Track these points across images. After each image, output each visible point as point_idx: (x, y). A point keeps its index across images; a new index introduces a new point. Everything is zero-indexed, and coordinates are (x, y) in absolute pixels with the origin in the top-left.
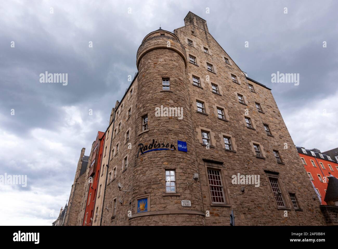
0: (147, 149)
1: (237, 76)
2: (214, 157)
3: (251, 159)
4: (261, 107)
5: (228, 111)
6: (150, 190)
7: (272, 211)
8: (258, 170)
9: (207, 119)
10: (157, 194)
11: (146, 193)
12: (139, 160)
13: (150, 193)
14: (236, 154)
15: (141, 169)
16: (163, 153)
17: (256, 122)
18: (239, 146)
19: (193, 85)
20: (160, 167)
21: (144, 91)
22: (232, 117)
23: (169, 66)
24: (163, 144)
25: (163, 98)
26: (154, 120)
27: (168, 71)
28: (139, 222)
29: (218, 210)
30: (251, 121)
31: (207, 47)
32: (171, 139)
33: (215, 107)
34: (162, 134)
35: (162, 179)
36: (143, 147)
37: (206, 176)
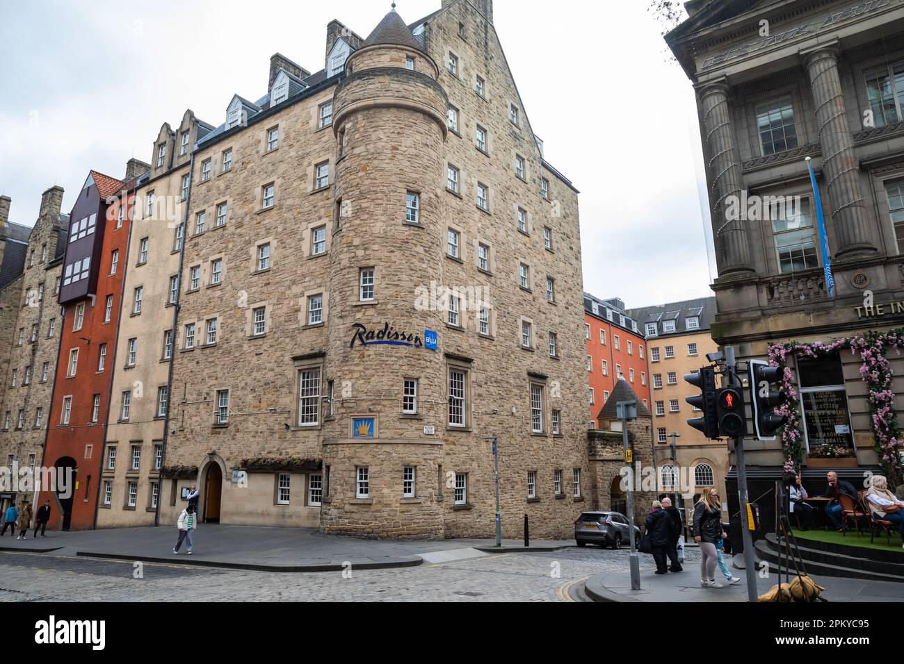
0: (372, 338)
1: (526, 160)
2: (462, 350)
3: (513, 353)
4: (551, 237)
5: (497, 252)
6: (379, 408)
7: (524, 437)
8: (518, 371)
9: (461, 273)
10: (391, 415)
11: (370, 411)
12: (355, 354)
13: (379, 412)
14: (494, 343)
15: (360, 371)
16: (403, 350)
17: (536, 274)
18: (501, 327)
19: (447, 191)
20: (397, 372)
21: (368, 209)
22: (501, 267)
23: (421, 162)
24: (403, 334)
25: (407, 239)
26: (389, 284)
27: (418, 176)
28: (358, 450)
29: (455, 436)
30: (528, 272)
31: (483, 76)
32: (416, 326)
33: (476, 243)
34: (402, 316)
35: (399, 393)
36: (365, 332)
37: (446, 383)
